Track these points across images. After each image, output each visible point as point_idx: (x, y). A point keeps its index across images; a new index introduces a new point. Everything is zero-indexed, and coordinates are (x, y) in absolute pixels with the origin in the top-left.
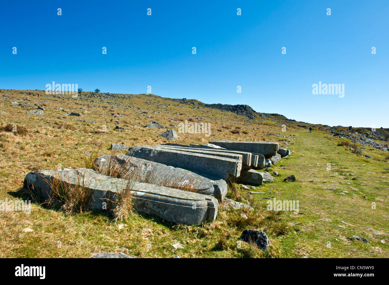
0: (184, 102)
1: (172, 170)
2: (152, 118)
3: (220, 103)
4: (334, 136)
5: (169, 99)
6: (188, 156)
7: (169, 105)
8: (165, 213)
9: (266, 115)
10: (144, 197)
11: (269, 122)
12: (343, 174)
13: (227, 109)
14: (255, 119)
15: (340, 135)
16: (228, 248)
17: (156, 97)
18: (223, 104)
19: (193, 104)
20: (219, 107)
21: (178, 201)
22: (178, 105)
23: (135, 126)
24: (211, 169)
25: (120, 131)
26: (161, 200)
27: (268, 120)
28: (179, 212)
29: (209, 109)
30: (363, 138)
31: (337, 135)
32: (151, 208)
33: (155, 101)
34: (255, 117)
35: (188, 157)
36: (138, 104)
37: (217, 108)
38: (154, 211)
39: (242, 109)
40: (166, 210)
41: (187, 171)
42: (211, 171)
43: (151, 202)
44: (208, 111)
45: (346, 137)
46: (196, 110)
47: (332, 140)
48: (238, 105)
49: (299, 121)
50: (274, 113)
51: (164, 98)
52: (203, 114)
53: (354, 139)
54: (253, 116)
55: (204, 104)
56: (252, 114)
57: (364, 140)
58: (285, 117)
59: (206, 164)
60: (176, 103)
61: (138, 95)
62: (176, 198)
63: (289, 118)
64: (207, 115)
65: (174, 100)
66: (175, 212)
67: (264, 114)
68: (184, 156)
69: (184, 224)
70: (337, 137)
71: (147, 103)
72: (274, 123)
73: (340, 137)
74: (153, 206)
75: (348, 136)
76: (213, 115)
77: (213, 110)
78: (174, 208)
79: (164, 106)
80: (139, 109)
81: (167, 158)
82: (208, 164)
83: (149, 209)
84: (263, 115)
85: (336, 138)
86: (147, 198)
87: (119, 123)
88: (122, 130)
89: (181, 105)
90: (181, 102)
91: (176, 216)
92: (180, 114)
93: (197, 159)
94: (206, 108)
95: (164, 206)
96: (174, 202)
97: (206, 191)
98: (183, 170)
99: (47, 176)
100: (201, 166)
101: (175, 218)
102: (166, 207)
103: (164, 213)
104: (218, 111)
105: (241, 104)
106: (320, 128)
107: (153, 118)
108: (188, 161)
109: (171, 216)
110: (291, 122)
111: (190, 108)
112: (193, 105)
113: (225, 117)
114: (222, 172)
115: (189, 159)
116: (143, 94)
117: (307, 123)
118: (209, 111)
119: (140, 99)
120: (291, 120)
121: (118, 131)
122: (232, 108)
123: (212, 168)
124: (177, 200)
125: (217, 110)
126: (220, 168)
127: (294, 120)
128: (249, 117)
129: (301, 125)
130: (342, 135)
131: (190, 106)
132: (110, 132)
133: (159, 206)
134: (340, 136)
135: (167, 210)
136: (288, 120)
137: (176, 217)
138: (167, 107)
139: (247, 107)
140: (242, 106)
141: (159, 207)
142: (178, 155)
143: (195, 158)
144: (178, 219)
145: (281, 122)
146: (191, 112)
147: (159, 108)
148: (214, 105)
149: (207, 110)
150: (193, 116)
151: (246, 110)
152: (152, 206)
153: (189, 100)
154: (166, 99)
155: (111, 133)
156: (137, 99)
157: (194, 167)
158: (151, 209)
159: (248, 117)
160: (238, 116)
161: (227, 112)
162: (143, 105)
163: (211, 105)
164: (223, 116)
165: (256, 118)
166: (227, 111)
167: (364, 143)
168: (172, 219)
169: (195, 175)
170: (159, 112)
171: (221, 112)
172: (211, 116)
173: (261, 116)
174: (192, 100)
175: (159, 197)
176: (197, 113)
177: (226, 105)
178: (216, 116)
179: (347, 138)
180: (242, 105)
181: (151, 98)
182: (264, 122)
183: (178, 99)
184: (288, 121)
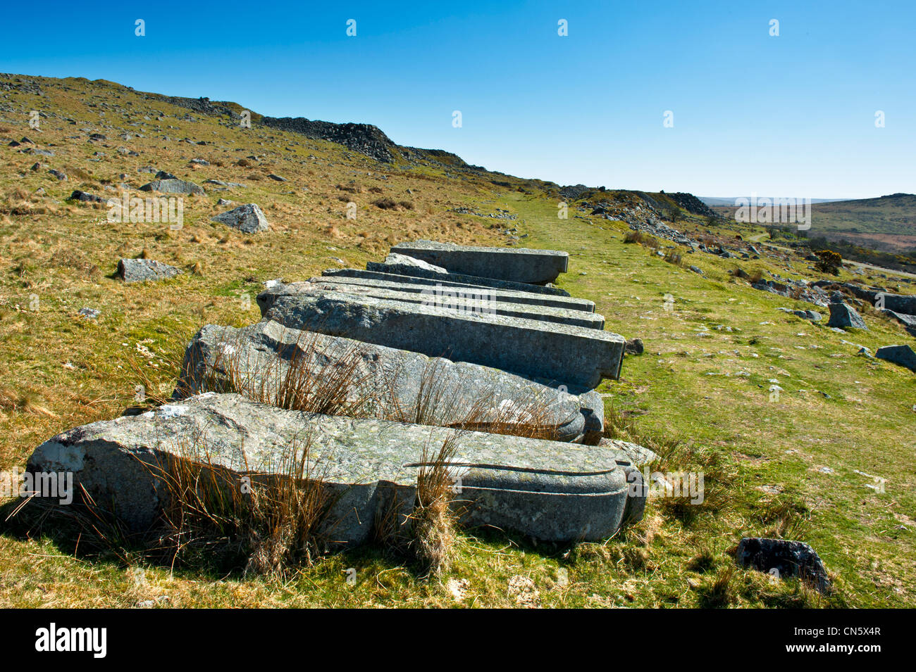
0: (203, 108)
1: (451, 370)
2: (135, 156)
3: (302, 117)
4: (593, 213)
5: (159, 97)
6: (483, 326)
7: (162, 115)
8: (534, 519)
9: (417, 153)
10: (471, 480)
11: (428, 171)
12: (719, 328)
13: (323, 133)
14: (392, 162)
15: (607, 211)
16: (738, 596)
17: (119, 89)
18: (311, 119)
19: (230, 114)
20: (301, 125)
21: (568, 482)
22: (187, 116)
23: (119, 187)
24: (554, 362)
25: (92, 208)
26: (520, 485)
27: (424, 165)
28: (575, 511)
29: (275, 131)
30: (652, 221)
31: (600, 211)
32: (494, 510)
33: (119, 102)
34: (392, 157)
35: (484, 329)
36: (66, 109)
37: (297, 129)
38: (503, 516)
39: (360, 134)
40: (538, 510)
41: (493, 370)
42: (553, 368)
43: (493, 493)
44: (272, 136)
45: (618, 217)
46: (240, 134)
47: (592, 223)
48: (351, 125)
49: (492, 171)
50: (436, 149)
51: (143, 93)
52: (260, 143)
53: (636, 222)
54: (389, 155)
55: (259, 115)
56: (385, 150)
57: (654, 225)
58: (460, 160)
59: (540, 348)
60: (182, 111)
61: (61, 80)
62: (559, 473)
63: (470, 163)
64: (272, 149)
65: (173, 100)
66: (562, 513)
67: (412, 149)
68: (472, 328)
69: (589, 539)
70: (601, 218)
71: (95, 106)
72: (437, 173)
73: (606, 218)
74: (500, 505)
75: (623, 214)
76: (287, 149)
77: (285, 134)
78: (560, 505)
79: (147, 118)
80: (75, 123)
81: (416, 332)
82: (544, 349)
83: (488, 514)
84: (410, 153)
85: (600, 220)
86: (481, 482)
87: (64, 177)
88: (97, 203)
89: (195, 116)
90: (194, 109)
91: (564, 522)
92: (199, 144)
93: (511, 335)
94: (265, 127)
95: (531, 502)
96: (559, 488)
97: (567, 427)
98: (481, 368)
99: (134, 450)
100: (525, 355)
101: (562, 530)
102: (537, 504)
103: (531, 519)
104: (299, 136)
105: (357, 122)
106: (550, 192)
107: (137, 156)
108: (484, 339)
109: (551, 524)
110: (476, 171)
111: (223, 128)
112: (228, 117)
113: (317, 154)
114: (585, 369)
115: (489, 336)
116: (78, 79)
117: (509, 176)
118: (275, 137)
119: (70, 93)
120: (474, 167)
121: (85, 206)
122: (336, 131)
123: (556, 358)
124: (564, 481)
125: (296, 135)
126: (579, 359)
127: (482, 169)
128: (379, 157)
129: (499, 181)
130: (611, 212)
131: (223, 122)
132: (61, 209)
133: (518, 502)
134: (606, 216)
135: (541, 511)
136: (469, 167)
137: (566, 525)
138: (157, 119)
139: (374, 129)
140: (361, 127)
141: (516, 506)
142: (453, 324)
143: (507, 333)
144: (570, 531)
145: (453, 172)
146: (228, 139)
147: (134, 122)
148: (288, 120)
149: (269, 135)
150: (237, 150)
151: (370, 139)
152: (496, 504)
153: (217, 102)
154: (150, 97)
155: (67, 215)
156: (62, 93)
157: (501, 356)
158: (492, 512)
159: (377, 156)
160: (352, 153)
161: (323, 141)
162: (84, 111)
163: (278, 120)
164: (312, 151)
165: (397, 159)
166: (324, 138)
167: (654, 232)
168: (553, 532)
169: (521, 383)
170: (137, 136)
171: (306, 142)
172: (284, 152)
173: (406, 154)
174: (225, 103)
175: (513, 476)
176: (243, 141)
177: (320, 122)
178: (295, 151)
179: (621, 220)
180: (360, 124)
181: (104, 92)
182: (415, 170)
183: (187, 100)
184: (469, 170)
